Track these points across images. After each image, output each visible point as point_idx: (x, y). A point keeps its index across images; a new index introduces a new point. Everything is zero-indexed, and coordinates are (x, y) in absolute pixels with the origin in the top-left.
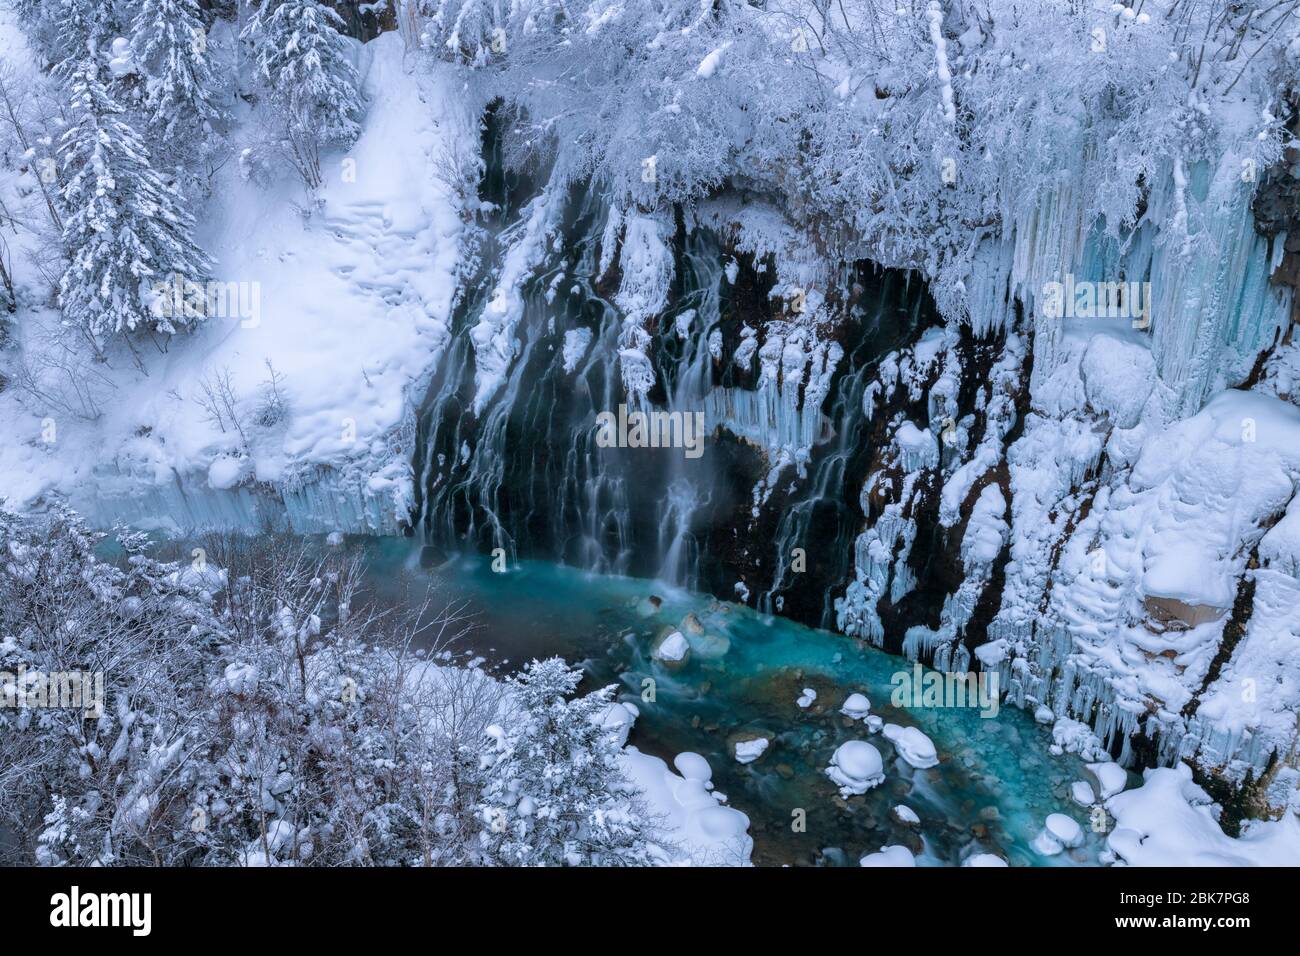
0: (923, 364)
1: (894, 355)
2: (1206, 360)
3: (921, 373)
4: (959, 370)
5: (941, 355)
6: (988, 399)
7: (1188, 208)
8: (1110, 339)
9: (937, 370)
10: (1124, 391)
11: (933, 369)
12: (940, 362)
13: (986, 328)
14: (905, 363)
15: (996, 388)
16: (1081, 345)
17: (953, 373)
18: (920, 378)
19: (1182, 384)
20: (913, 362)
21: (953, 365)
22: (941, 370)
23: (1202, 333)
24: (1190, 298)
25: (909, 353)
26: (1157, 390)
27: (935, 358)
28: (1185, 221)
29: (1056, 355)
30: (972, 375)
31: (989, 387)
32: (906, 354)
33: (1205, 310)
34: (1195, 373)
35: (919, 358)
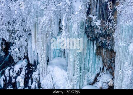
0: (16, 71)
1: (9, 68)
2: (78, 76)
3: (15, 74)
4: (25, 74)
5: (21, 69)
6: (32, 83)
7: (66, 32)
8: (58, 68)
9: (19, 73)
10: (61, 84)
11: (18, 73)
12: (20, 71)
13: (33, 61)
14: (11, 71)
15: (34, 80)
16: (52, 69)
17: (23, 74)
18: (15, 75)
19: (72, 83)
20: (13, 70)
21: (23, 72)
22: (20, 73)
23: (76, 68)
24: (71, 58)
25: (13, 67)
26: (68, 84)
27: (19, 70)
28: (65, 36)
29: (46, 71)
30: (28, 76)
31: (32, 80)
32: (12, 68)
33: (75, 62)
34: (76, 80)
35: (15, 69)
